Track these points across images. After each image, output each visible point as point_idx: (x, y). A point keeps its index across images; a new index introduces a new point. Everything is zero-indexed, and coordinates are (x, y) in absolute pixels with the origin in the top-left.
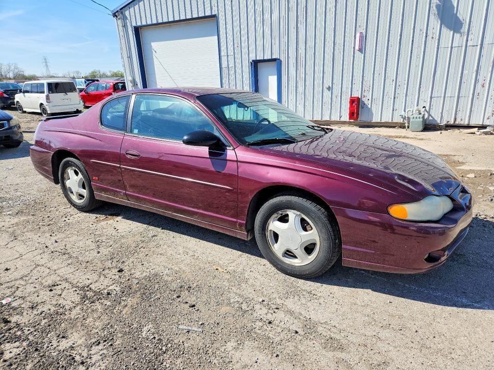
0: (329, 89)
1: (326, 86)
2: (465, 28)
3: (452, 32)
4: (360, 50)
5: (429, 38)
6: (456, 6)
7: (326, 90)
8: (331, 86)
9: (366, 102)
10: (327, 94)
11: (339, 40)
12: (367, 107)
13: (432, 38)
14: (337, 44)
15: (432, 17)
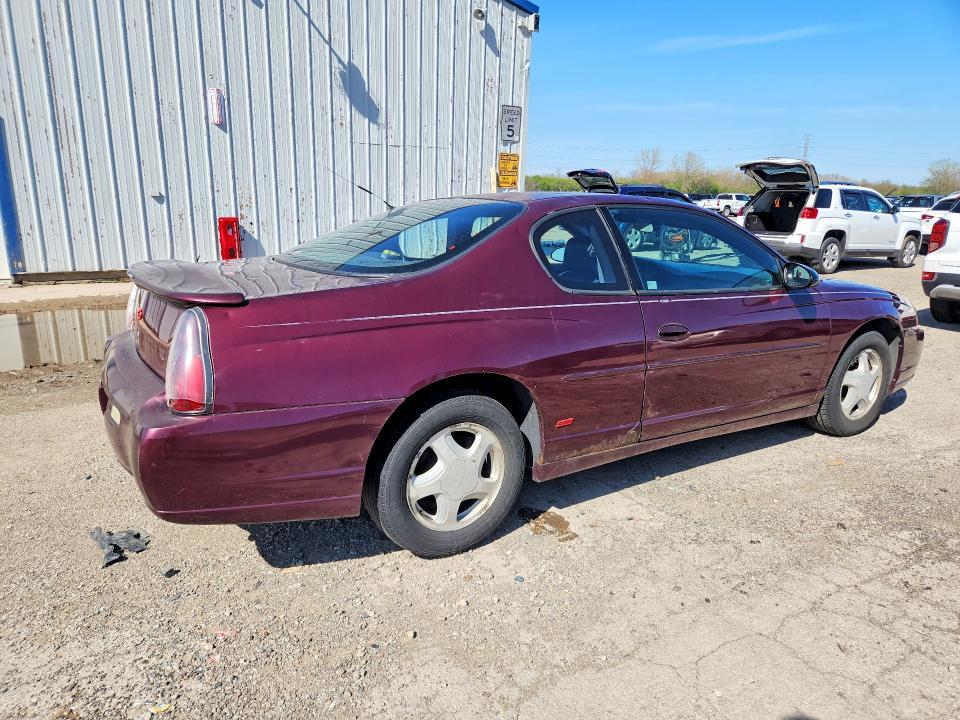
0: (159, 199)
1: (150, 192)
2: (382, 119)
3: (367, 120)
4: (222, 125)
5: (337, 123)
6: (366, 81)
7: (151, 203)
8: (164, 194)
9: (247, 228)
10: (158, 211)
11: (170, 95)
12: (251, 238)
13: (342, 124)
14: (165, 103)
15: (336, 91)
